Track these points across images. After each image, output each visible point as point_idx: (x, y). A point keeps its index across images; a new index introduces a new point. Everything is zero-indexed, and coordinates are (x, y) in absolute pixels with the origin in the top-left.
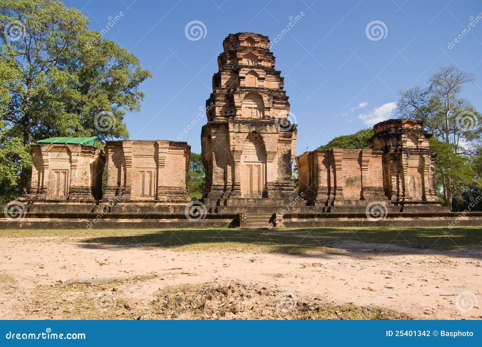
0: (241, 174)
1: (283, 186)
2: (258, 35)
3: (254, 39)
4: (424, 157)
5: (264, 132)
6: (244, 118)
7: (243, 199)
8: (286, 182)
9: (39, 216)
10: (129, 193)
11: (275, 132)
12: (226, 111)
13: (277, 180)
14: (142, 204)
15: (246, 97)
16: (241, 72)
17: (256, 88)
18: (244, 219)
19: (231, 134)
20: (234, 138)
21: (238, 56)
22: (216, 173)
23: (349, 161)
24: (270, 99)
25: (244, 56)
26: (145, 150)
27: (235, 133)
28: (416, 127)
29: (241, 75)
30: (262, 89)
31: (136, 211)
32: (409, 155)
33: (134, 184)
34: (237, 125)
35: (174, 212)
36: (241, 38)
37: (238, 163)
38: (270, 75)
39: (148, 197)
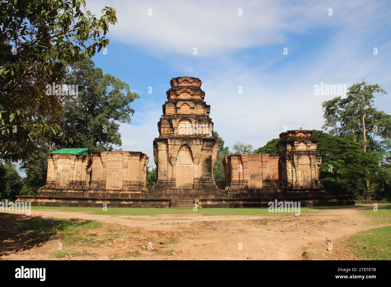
0: (177, 173)
1: (205, 180)
2: (191, 78)
3: (189, 80)
4: (311, 157)
5: (192, 144)
6: (178, 135)
7: (177, 189)
8: (208, 177)
9: (50, 198)
10: (105, 185)
11: (199, 144)
12: (168, 131)
13: (201, 176)
14: (112, 192)
15: (180, 121)
16: (178, 104)
17: (187, 115)
18: (173, 202)
19: (170, 146)
20: (171, 149)
21: (177, 93)
22: (160, 172)
23: (253, 162)
24: (196, 122)
25: (181, 93)
26: (115, 157)
27: (172, 146)
28: (306, 135)
29: (177, 106)
30: (191, 115)
31: (108, 197)
32: (299, 156)
33: (108, 179)
34: (174, 140)
35: (132, 197)
36: (180, 81)
37: (175, 165)
38: (198, 105)
39: (117, 188)
